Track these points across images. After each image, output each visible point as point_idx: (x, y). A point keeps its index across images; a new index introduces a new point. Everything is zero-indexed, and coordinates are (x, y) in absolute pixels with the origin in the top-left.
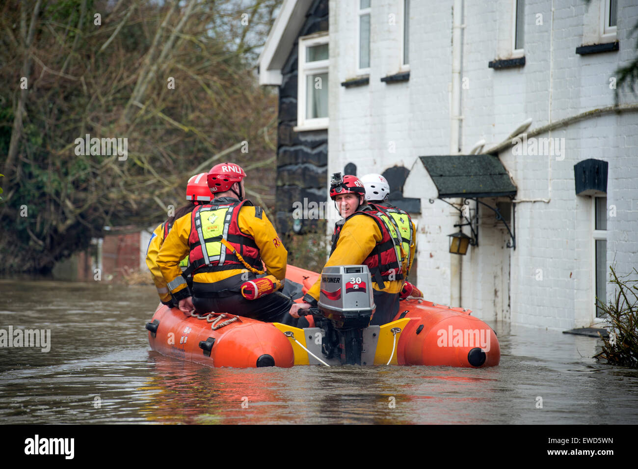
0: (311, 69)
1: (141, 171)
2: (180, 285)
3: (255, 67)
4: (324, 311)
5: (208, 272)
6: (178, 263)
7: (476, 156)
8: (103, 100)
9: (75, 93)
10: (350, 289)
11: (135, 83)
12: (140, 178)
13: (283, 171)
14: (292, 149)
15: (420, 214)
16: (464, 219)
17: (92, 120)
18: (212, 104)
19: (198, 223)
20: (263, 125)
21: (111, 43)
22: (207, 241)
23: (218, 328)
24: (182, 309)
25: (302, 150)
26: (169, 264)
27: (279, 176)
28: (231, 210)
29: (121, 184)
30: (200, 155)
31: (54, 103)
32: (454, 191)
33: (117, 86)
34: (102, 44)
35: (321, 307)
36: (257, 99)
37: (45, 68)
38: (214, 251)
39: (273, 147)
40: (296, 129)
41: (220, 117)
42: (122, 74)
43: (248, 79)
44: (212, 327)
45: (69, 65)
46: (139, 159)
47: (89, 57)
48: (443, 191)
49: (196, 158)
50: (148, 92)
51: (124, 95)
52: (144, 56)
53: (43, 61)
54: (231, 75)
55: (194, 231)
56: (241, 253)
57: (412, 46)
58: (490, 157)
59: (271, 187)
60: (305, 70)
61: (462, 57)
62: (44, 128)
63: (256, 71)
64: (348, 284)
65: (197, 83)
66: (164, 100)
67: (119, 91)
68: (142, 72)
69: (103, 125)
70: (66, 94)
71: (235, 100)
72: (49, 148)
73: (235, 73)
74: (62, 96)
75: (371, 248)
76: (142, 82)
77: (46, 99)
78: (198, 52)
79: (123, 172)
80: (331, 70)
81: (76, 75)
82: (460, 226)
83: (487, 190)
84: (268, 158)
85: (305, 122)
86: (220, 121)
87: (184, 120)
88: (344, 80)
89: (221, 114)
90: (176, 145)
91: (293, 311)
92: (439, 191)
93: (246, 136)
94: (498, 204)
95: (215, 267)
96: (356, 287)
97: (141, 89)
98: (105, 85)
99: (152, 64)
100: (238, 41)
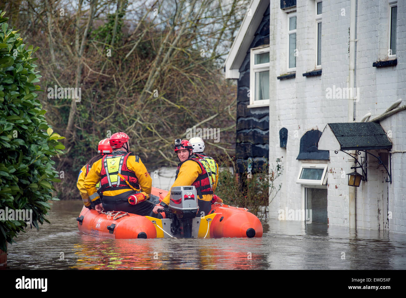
0: (258, 69)
1: (150, 134)
2: (96, 197)
3: (222, 68)
4: (172, 210)
5: (111, 190)
6: (95, 185)
7: (365, 123)
8: (126, 90)
9: (109, 85)
10: (186, 198)
11: (147, 79)
12: (150, 138)
13: (240, 133)
14: (246, 119)
15: (329, 160)
16: (358, 163)
17: (120, 102)
18: (195, 91)
19: (105, 164)
20: (228, 105)
21: (132, 53)
22: (110, 174)
23: (117, 219)
24: (97, 210)
25: (253, 120)
26: (91, 186)
27: (238, 137)
28: (123, 158)
29: (138, 142)
30: (187, 123)
31: (96, 92)
32: (351, 145)
33: (135, 81)
34: (126, 54)
35: (170, 208)
36: (224, 88)
37: (91, 70)
38: (114, 179)
39: (234, 118)
40: (248, 107)
41: (200, 100)
42: (139, 73)
43: (217, 75)
44: (114, 219)
45: (105, 67)
46: (150, 126)
47: (118, 63)
48: (344, 146)
49: (185, 125)
50: (155, 84)
51: (140, 86)
52: (153, 62)
53: (89, 65)
54: (207, 73)
55: (103, 169)
56: (128, 180)
57: (323, 53)
58: (375, 124)
59: (233, 144)
60: (254, 69)
61: (355, 60)
62: (90, 107)
63: (223, 70)
64: (185, 196)
65: (185, 77)
66: (165, 89)
67: (136, 84)
68: (151, 72)
69: (127, 105)
70: (103, 86)
71: (210, 88)
72: (93, 120)
73: (210, 71)
74: (101, 87)
75: (195, 177)
76: (151, 78)
77: (91, 89)
78: (186, 58)
79: (139, 134)
80: (271, 69)
81: (109, 74)
82: (355, 168)
83: (373, 145)
84: (231, 125)
85: (254, 102)
86: (200, 102)
87: (177, 101)
88: (279, 75)
89: (201, 97)
90: (172, 117)
91: (155, 210)
92: (341, 145)
93: (217, 111)
94: (380, 154)
95: (114, 188)
96: (190, 197)
97: (151, 82)
98: (128, 80)
99: (157, 67)
100: (211, 51)
